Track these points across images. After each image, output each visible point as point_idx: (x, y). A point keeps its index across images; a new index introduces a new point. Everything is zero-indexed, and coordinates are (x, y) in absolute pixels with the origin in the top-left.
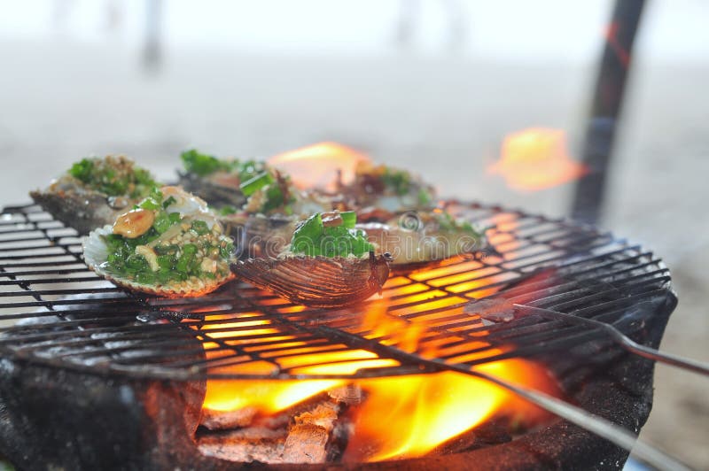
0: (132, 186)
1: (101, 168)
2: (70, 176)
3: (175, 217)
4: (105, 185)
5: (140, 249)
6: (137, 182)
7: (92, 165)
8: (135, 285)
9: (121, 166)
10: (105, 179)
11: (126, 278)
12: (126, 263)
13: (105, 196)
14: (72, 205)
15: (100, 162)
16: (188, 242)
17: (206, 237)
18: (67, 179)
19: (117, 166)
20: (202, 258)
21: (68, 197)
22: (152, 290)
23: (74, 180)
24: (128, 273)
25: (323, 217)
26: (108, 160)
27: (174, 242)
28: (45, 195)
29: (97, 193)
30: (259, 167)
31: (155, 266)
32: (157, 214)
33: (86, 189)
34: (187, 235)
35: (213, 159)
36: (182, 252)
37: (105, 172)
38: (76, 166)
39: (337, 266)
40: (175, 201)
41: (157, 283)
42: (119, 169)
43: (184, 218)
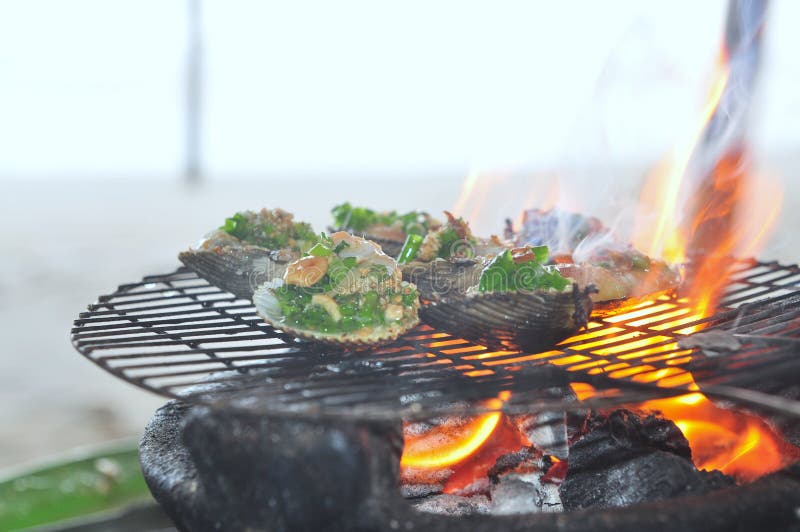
0: (292, 241)
1: (258, 222)
2: (224, 232)
3: (351, 262)
4: (264, 240)
5: (317, 299)
6: (296, 237)
7: (247, 220)
8: (318, 336)
9: (280, 220)
10: (264, 234)
11: (307, 329)
12: (303, 315)
13: (266, 250)
14: (230, 262)
15: (255, 216)
16: (368, 289)
17: (388, 284)
18: (221, 236)
19: (275, 220)
20: (386, 305)
21: (225, 254)
22: (336, 340)
23: (228, 236)
24: (307, 325)
25: (513, 253)
26: (265, 214)
27: (354, 290)
28: (199, 253)
29: (257, 247)
30: (421, 219)
31: (336, 316)
32: (330, 260)
33: (244, 245)
34: (367, 281)
35: (369, 212)
36: (364, 299)
37: (263, 227)
38: (229, 221)
39: (538, 301)
40: (348, 245)
41: (342, 333)
42: (279, 223)
43: (360, 263)
